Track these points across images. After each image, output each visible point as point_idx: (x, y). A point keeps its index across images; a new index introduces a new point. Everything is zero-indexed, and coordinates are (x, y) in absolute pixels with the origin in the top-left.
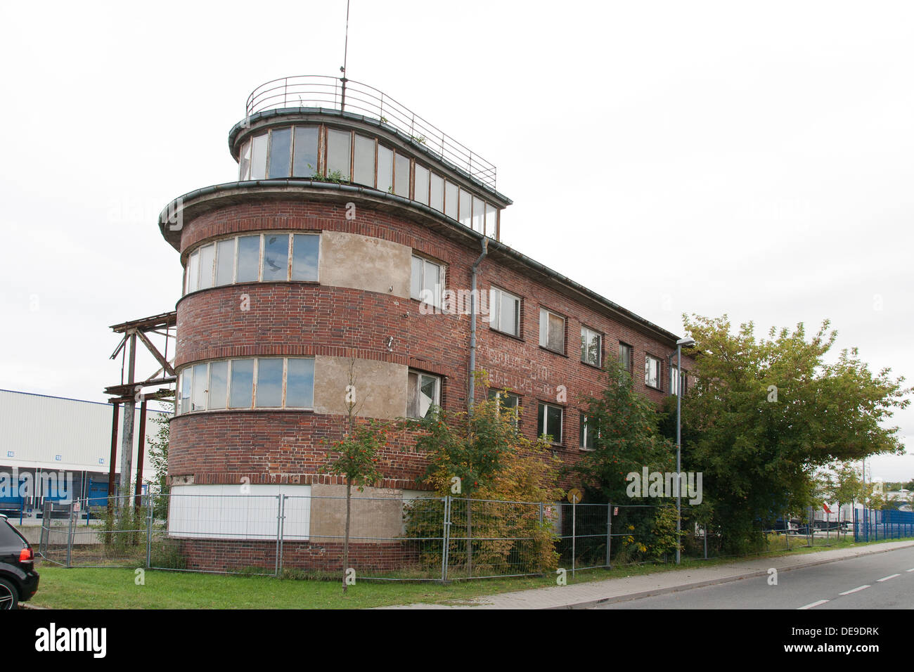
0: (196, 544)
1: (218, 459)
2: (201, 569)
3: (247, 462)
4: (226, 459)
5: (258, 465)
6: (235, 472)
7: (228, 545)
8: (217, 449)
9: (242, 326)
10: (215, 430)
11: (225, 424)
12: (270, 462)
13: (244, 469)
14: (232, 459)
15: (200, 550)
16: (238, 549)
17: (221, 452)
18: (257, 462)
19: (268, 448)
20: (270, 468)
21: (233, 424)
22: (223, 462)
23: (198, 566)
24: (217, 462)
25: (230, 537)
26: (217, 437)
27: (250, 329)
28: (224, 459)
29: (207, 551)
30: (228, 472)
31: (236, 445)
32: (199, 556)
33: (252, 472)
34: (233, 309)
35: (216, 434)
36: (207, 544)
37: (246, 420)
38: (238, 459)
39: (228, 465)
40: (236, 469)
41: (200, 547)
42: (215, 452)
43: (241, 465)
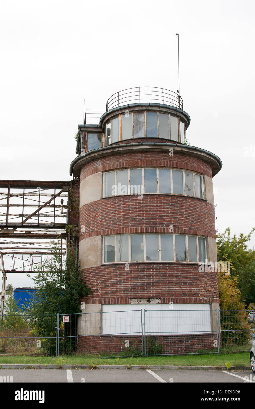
0: (166, 339)
1: (177, 289)
2: (170, 353)
3: (191, 291)
4: (181, 289)
5: (196, 293)
6: (186, 297)
7: (185, 338)
8: (176, 284)
9: (183, 218)
10: (173, 273)
11: (179, 270)
12: (200, 291)
13: (190, 295)
14: (184, 289)
15: (168, 342)
16: (190, 340)
17: (178, 286)
18: (195, 291)
19: (199, 284)
20: (200, 295)
21: (183, 270)
22: (179, 291)
23: (169, 351)
24: (176, 291)
25: (185, 334)
26: (175, 277)
27: (186, 220)
28: (180, 290)
29: (173, 342)
30: (183, 297)
31: (185, 282)
32: (168, 346)
33: (194, 297)
34: (178, 208)
35: (174, 275)
36: (173, 339)
37: (189, 269)
38: (187, 289)
39: (182, 293)
40: (187, 295)
41: (169, 340)
42: (174, 286)
43: (189, 293)
